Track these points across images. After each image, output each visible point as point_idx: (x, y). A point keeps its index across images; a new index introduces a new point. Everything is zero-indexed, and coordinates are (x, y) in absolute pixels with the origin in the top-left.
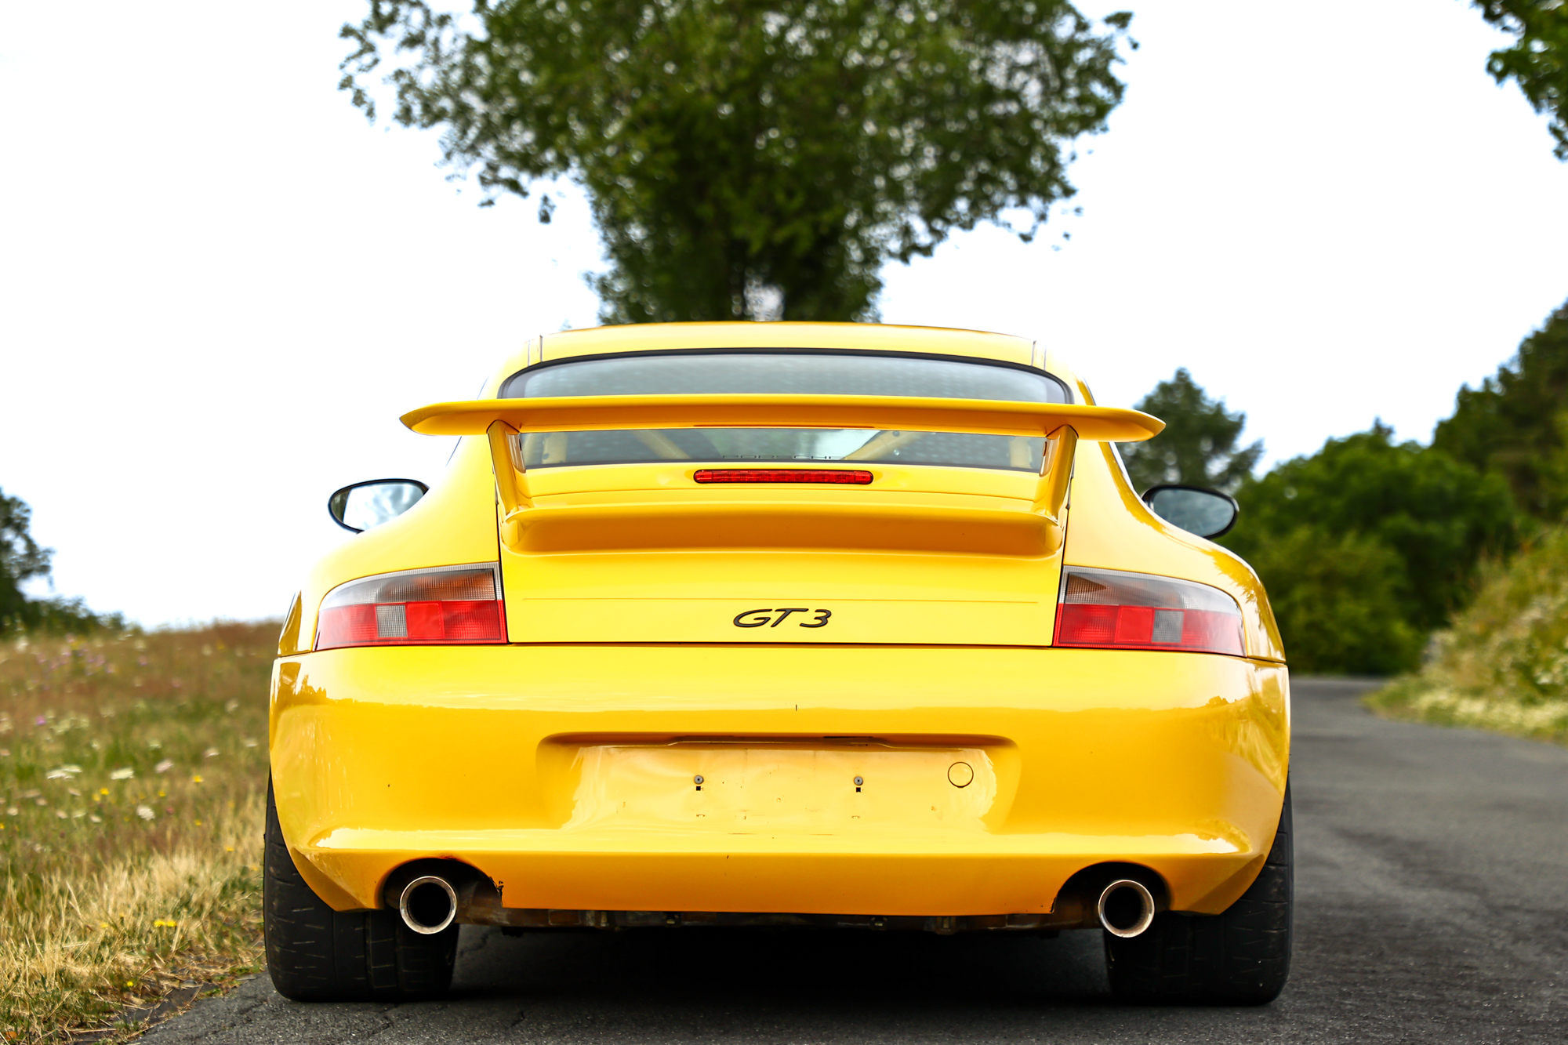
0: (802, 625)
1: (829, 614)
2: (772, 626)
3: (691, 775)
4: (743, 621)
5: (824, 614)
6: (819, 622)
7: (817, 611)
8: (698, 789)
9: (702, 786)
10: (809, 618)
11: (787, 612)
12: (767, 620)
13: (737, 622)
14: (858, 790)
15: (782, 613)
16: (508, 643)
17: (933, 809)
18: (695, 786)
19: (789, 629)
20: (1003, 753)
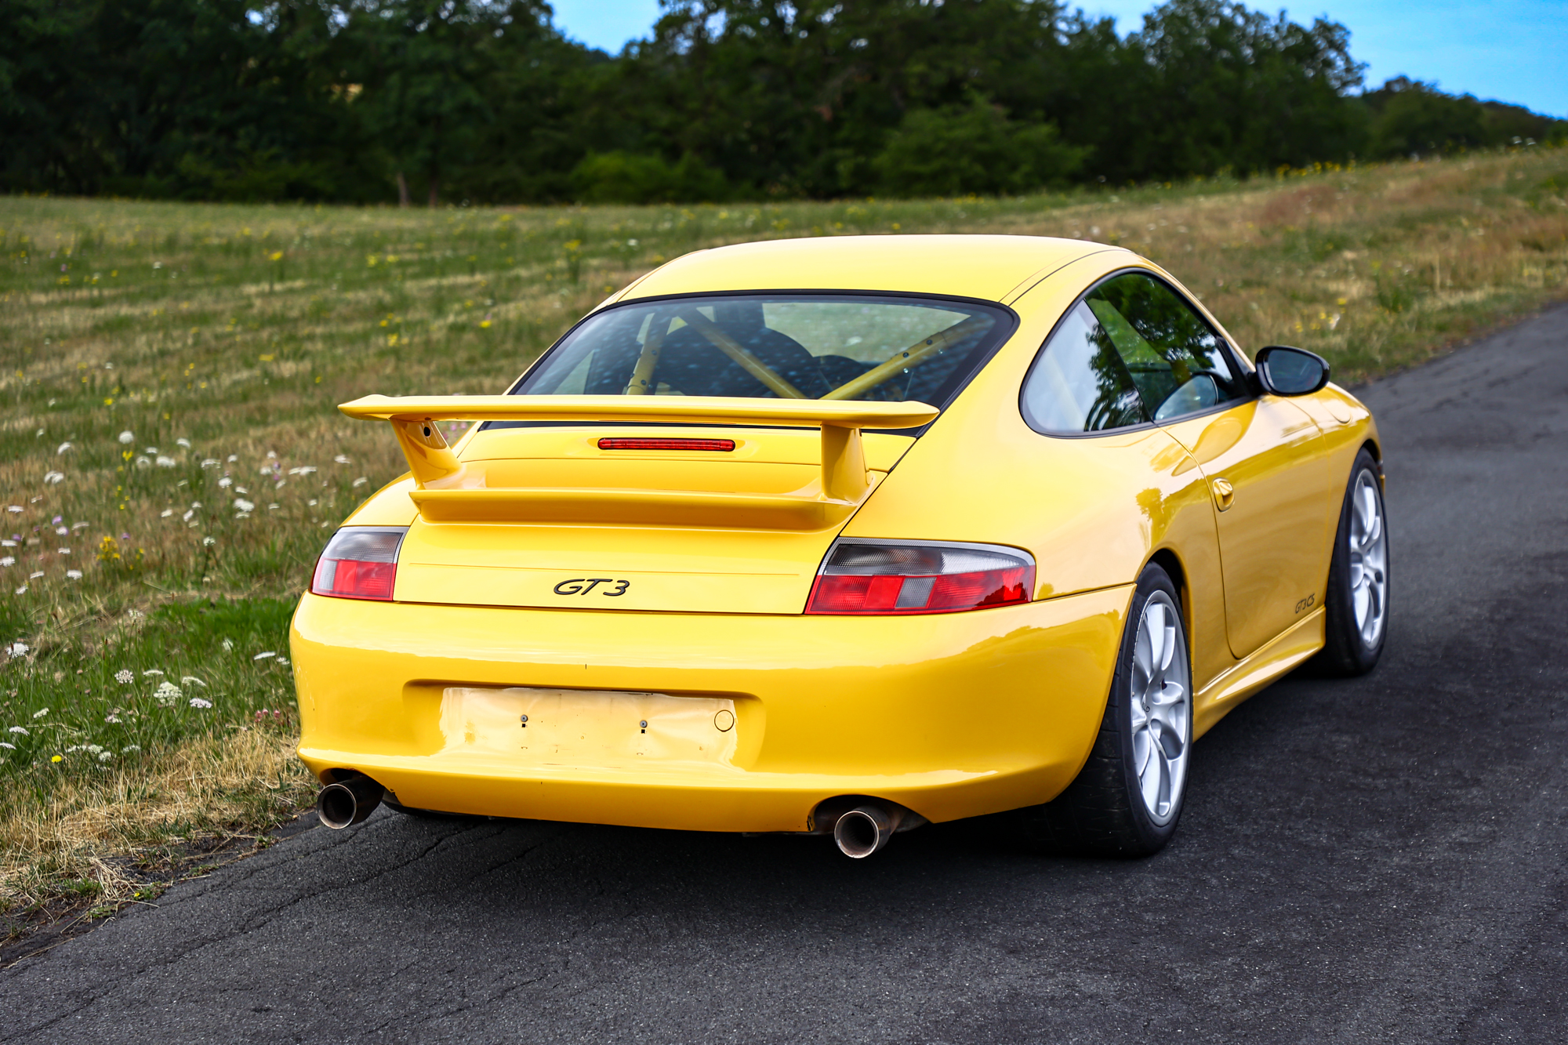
0: (605, 594)
1: (628, 584)
2: (584, 594)
3: (519, 715)
4: (561, 589)
5: (623, 584)
6: (618, 591)
7: (619, 581)
8: (524, 726)
9: (526, 723)
10: (611, 588)
11: (596, 582)
12: (579, 588)
13: (557, 590)
14: (643, 731)
15: (591, 583)
16: (393, 601)
17: (701, 749)
18: (522, 723)
19: (595, 599)
20: (751, 707)
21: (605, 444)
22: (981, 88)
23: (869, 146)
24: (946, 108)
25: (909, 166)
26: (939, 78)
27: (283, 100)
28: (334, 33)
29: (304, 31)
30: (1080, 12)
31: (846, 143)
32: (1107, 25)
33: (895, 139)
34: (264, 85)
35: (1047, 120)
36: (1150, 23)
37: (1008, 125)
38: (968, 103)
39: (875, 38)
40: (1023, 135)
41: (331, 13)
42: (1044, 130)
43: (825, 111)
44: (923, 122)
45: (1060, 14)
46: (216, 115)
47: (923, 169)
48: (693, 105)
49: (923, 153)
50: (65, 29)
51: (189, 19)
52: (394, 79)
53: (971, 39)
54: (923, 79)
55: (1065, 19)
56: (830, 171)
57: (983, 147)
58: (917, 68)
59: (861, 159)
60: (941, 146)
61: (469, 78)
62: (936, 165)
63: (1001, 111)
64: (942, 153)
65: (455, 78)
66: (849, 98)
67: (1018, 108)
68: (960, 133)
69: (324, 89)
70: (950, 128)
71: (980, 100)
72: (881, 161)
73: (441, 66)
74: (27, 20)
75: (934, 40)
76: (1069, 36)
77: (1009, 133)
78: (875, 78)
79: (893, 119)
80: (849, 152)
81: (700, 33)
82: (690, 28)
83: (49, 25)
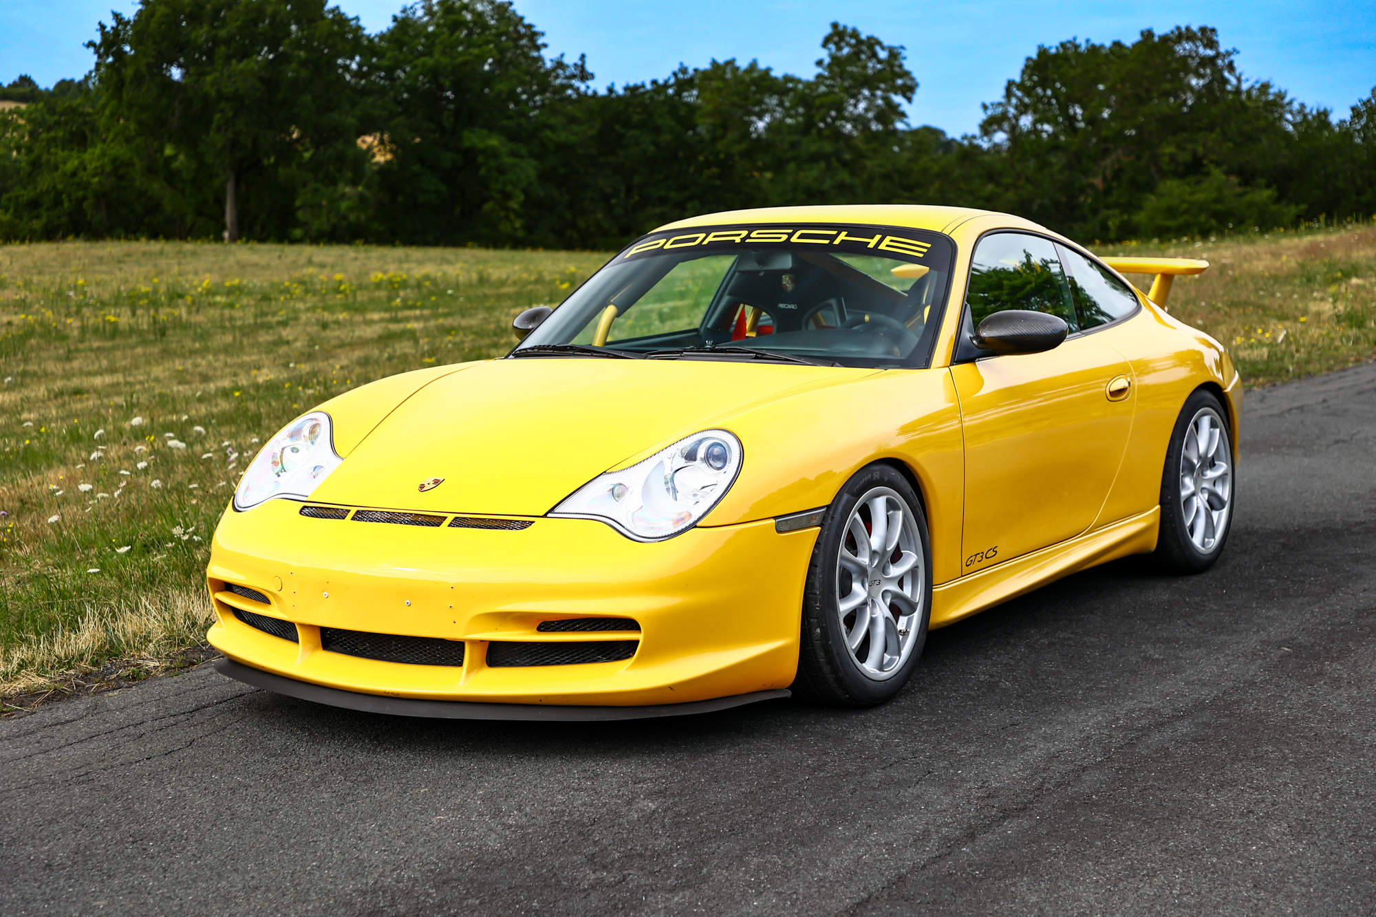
22: (1218, 164)
23: (1132, 206)
24: (1192, 179)
25: (1160, 222)
26: (1184, 157)
27: (718, 183)
28: (754, 136)
29: (732, 135)
30: (1303, 106)
31: (1117, 205)
32: (1323, 115)
33: (1151, 201)
34: (707, 172)
35: (1268, 186)
36: (1356, 113)
37: (1239, 190)
38: (1207, 174)
39: (1139, 129)
40: (1248, 198)
41: (752, 122)
42: (1266, 194)
43: (1098, 181)
44: (1173, 190)
45: (1287, 108)
46: (673, 194)
47: (1171, 223)
48: (1007, 180)
49: (1171, 212)
50: (573, 138)
51: (657, 130)
52: (792, 166)
53: (1211, 128)
54: (1172, 158)
55: (1291, 112)
56: (1105, 227)
57: (1219, 207)
58: (1168, 149)
59: (1125, 217)
60: (1185, 206)
61: (845, 164)
62: (1181, 220)
63: (1234, 179)
64: (1186, 212)
65: (835, 164)
66: (1118, 174)
67: (1247, 177)
68: (1200, 197)
69: (747, 174)
70: (1192, 193)
71: (1216, 173)
72: (1140, 217)
73: (826, 157)
74: (548, 133)
75: (1184, 129)
76: (1294, 125)
77: (1240, 195)
78: (1138, 158)
79: (1150, 187)
80: (1117, 212)
81: (1014, 129)
82: (1006, 126)
83: (562, 136)
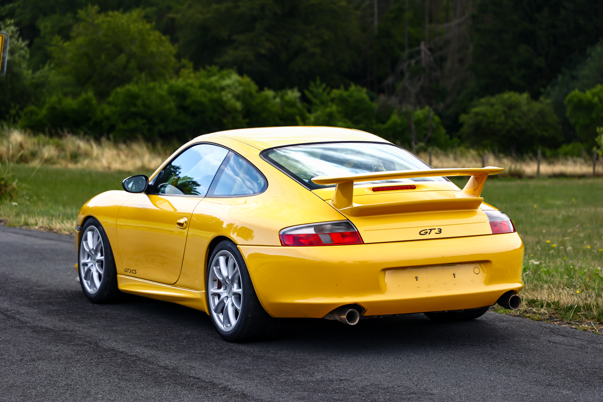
0: (436, 233)
1: (441, 230)
2: (429, 234)
3: (415, 276)
4: (422, 233)
5: (439, 230)
6: (439, 232)
7: (438, 229)
8: (417, 280)
9: (418, 279)
10: (437, 231)
11: (431, 230)
12: (427, 232)
13: (420, 233)
14: (455, 277)
15: (430, 230)
16: (364, 243)
17: (472, 280)
18: (416, 279)
19: (433, 235)
20: (488, 264)
21: (375, 190)
